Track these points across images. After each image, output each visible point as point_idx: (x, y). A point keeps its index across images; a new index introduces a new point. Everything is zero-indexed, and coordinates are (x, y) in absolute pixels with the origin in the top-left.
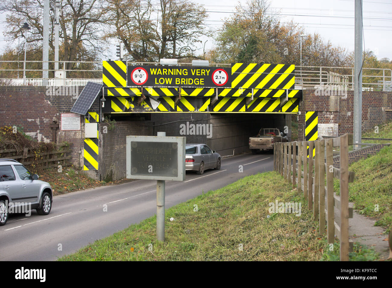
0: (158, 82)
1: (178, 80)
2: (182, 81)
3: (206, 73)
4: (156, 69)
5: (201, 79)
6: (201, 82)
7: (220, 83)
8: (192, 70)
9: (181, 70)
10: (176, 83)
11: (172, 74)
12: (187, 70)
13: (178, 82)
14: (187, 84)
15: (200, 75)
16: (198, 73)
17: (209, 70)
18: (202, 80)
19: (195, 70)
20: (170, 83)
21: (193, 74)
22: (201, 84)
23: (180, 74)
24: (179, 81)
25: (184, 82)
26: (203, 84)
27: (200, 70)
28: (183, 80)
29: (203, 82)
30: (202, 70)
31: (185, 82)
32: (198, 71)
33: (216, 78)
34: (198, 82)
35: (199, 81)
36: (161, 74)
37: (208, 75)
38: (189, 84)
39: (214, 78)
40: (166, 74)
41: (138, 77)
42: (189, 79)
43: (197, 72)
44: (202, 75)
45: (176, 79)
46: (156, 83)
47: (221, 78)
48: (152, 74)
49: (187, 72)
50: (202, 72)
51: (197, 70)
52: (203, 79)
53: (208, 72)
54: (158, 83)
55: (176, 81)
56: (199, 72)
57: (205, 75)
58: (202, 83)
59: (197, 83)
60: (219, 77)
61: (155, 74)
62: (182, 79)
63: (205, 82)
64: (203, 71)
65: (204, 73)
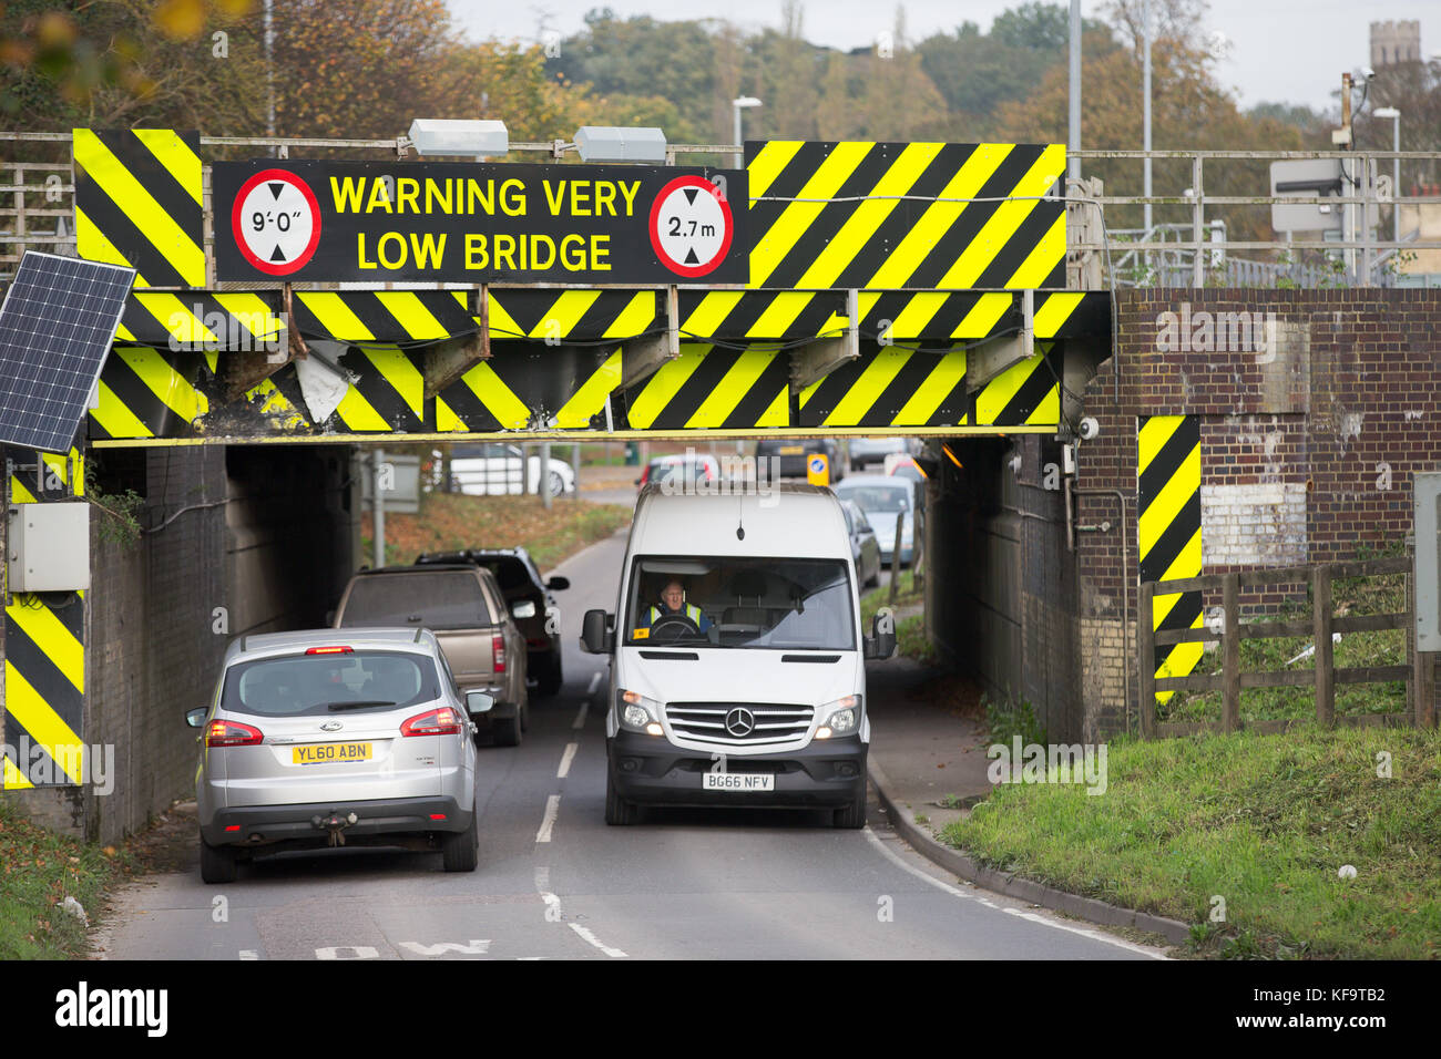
0: (371, 255)
1: (476, 244)
2: (498, 253)
3: (620, 202)
4: (362, 181)
5: (595, 239)
6: (595, 252)
7: (692, 257)
8: (546, 184)
9: (491, 183)
10: (469, 265)
11: (447, 208)
12: (521, 186)
13: (477, 258)
14: (523, 266)
15: (588, 213)
16: (581, 205)
17: (637, 184)
18: (601, 245)
19: (563, 184)
20: (437, 264)
21: (555, 209)
22: (595, 266)
23: (490, 209)
24: (481, 250)
25: (508, 254)
26: (608, 267)
27: (586, 184)
28: (505, 245)
29: (606, 252)
30: (599, 185)
31: (516, 257)
32: (581, 191)
33: (673, 233)
34: (582, 253)
35: (587, 247)
36: (389, 210)
37: (630, 212)
38: (535, 266)
39: (663, 228)
40: (416, 210)
41: (271, 228)
42: (535, 239)
43: (575, 198)
44: (599, 212)
45: (469, 238)
46: (363, 264)
47: (699, 229)
48: (340, 208)
49: (522, 199)
50: (599, 199)
51: (575, 184)
52: (606, 238)
53: (630, 197)
54: (373, 266)
55: (469, 251)
56: (586, 198)
57: (613, 212)
58: (601, 259)
59: (575, 260)
60: (685, 228)
61: (356, 209)
62: (498, 238)
63: (616, 253)
64: (606, 192)
65: (609, 200)
